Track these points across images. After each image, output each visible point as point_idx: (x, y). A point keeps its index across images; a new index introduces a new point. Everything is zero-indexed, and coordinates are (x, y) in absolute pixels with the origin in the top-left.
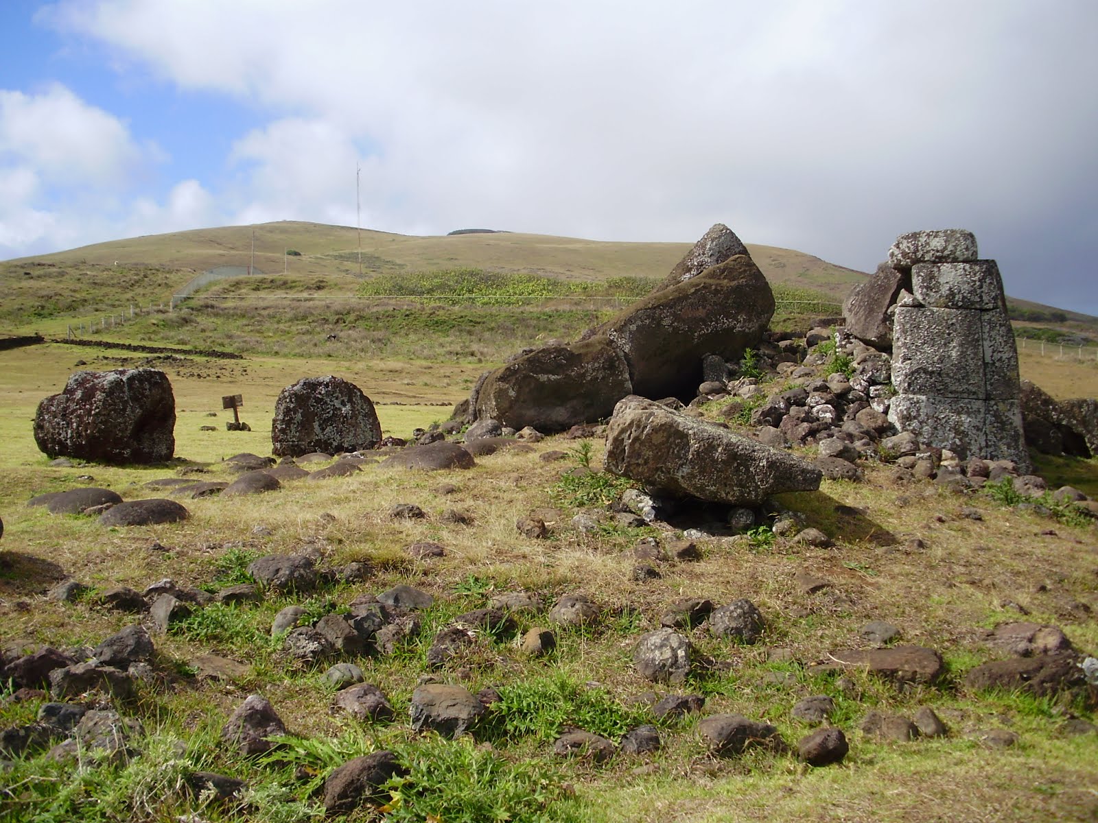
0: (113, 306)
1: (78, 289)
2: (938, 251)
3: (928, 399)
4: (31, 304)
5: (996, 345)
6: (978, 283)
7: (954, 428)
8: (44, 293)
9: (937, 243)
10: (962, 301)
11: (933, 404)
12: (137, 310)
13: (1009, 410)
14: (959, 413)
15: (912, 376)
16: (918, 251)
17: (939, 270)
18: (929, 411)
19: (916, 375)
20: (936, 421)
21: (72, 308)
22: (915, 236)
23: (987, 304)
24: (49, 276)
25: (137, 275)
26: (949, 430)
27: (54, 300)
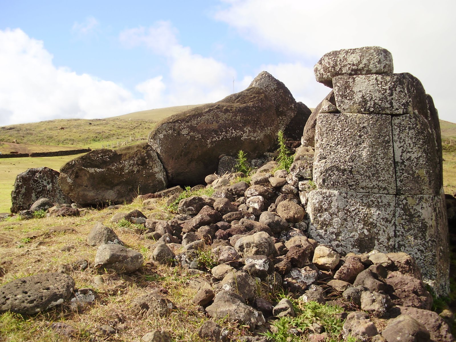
0: (125, 137)
1: (112, 129)
2: (353, 65)
3: (340, 194)
4: (92, 136)
5: (405, 146)
6: (388, 91)
7: (364, 220)
8: (98, 131)
9: (353, 59)
10: (374, 107)
11: (345, 198)
12: (133, 139)
13: (418, 204)
14: (369, 206)
15: (327, 173)
16: (336, 65)
17: (354, 80)
18: (341, 204)
19: (329, 172)
20: (346, 214)
21: (107, 137)
22: (335, 54)
23: (397, 109)
24: (102, 124)
25: (137, 124)
26: (358, 222)
27: (101, 134)
